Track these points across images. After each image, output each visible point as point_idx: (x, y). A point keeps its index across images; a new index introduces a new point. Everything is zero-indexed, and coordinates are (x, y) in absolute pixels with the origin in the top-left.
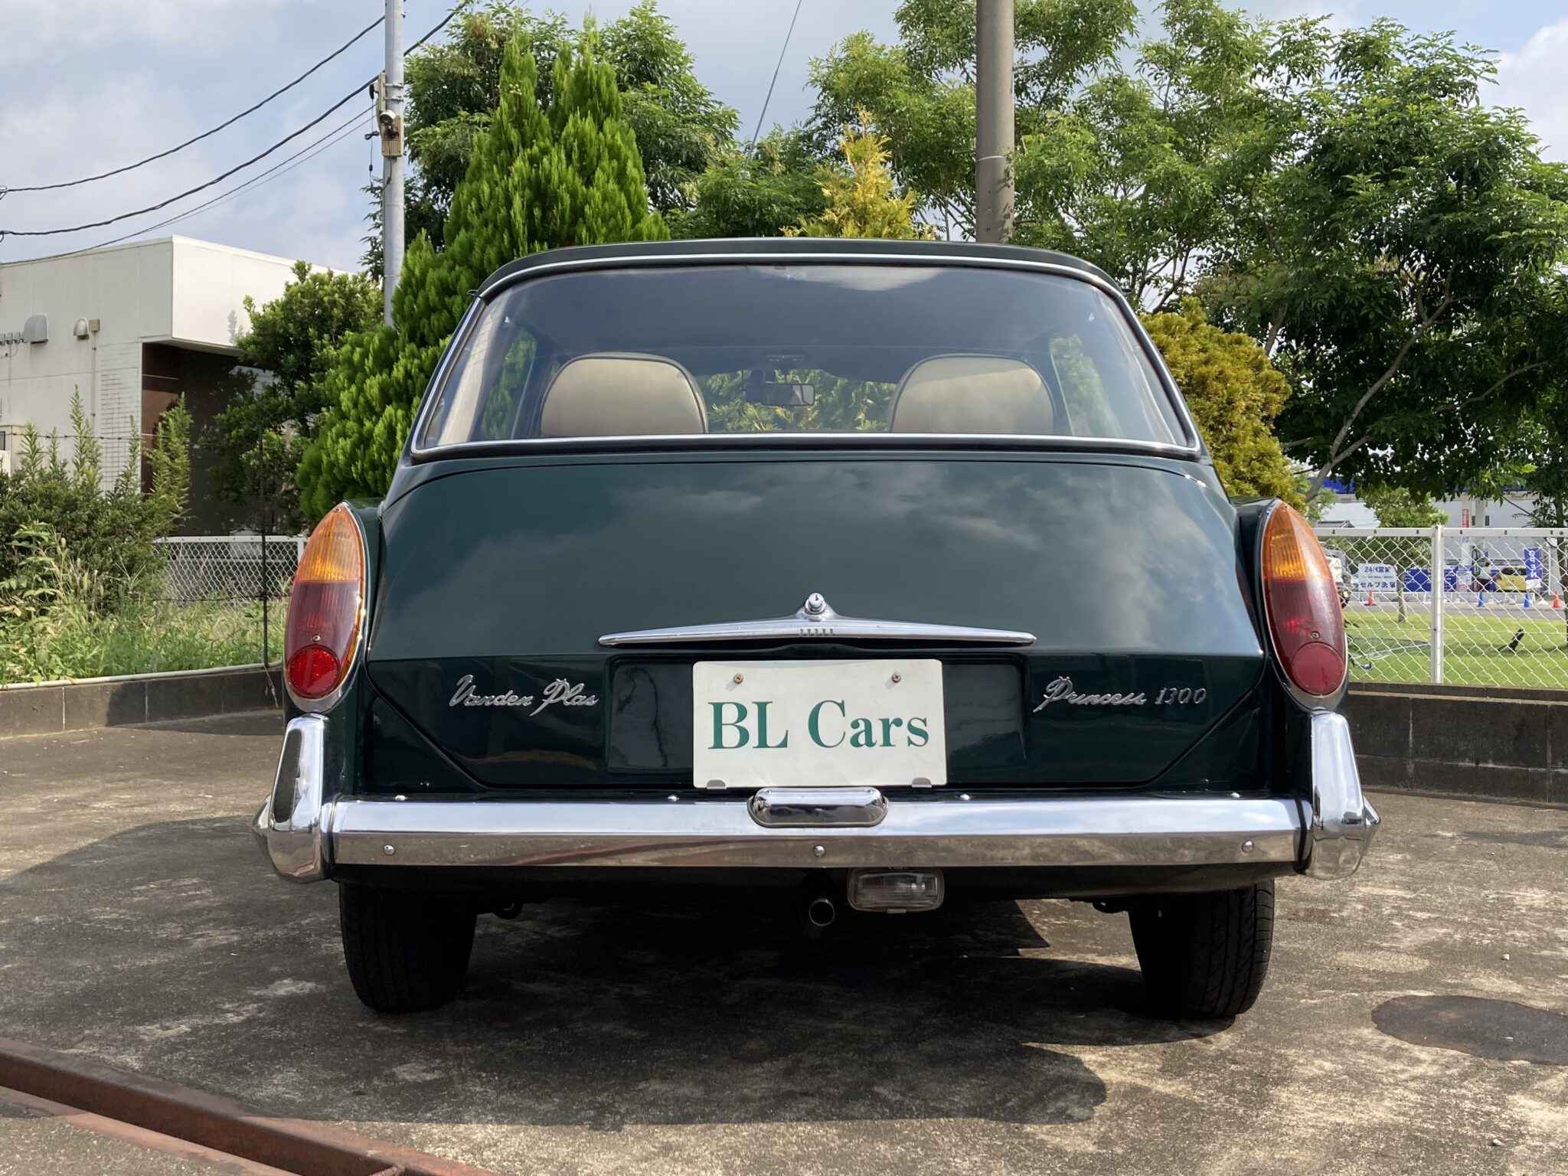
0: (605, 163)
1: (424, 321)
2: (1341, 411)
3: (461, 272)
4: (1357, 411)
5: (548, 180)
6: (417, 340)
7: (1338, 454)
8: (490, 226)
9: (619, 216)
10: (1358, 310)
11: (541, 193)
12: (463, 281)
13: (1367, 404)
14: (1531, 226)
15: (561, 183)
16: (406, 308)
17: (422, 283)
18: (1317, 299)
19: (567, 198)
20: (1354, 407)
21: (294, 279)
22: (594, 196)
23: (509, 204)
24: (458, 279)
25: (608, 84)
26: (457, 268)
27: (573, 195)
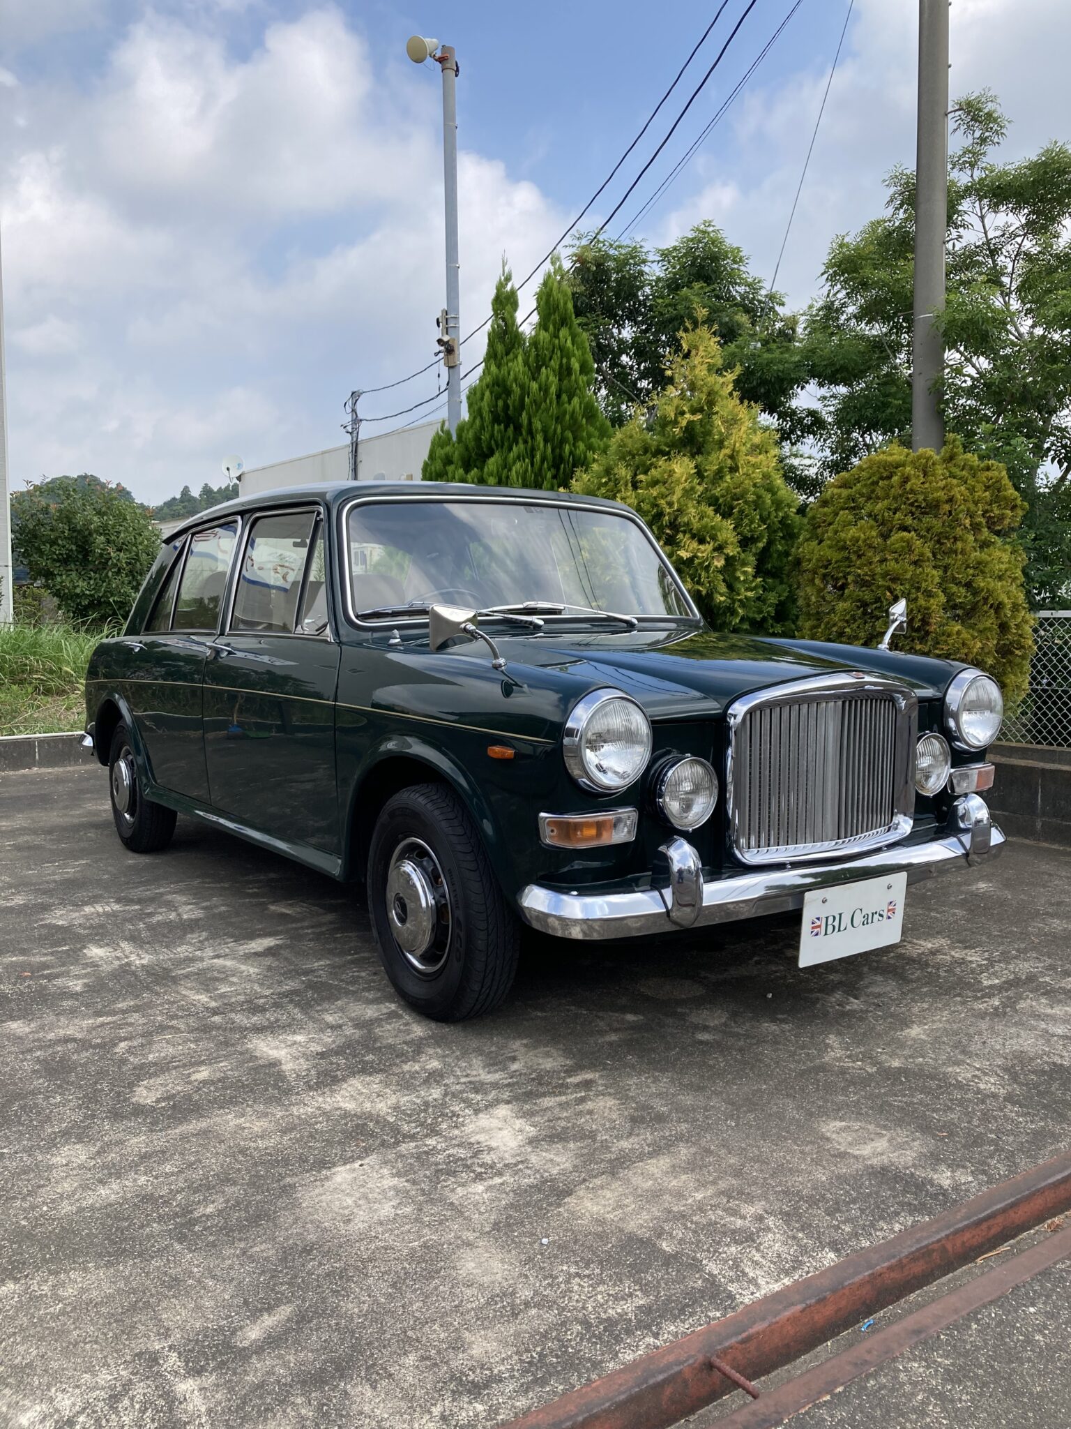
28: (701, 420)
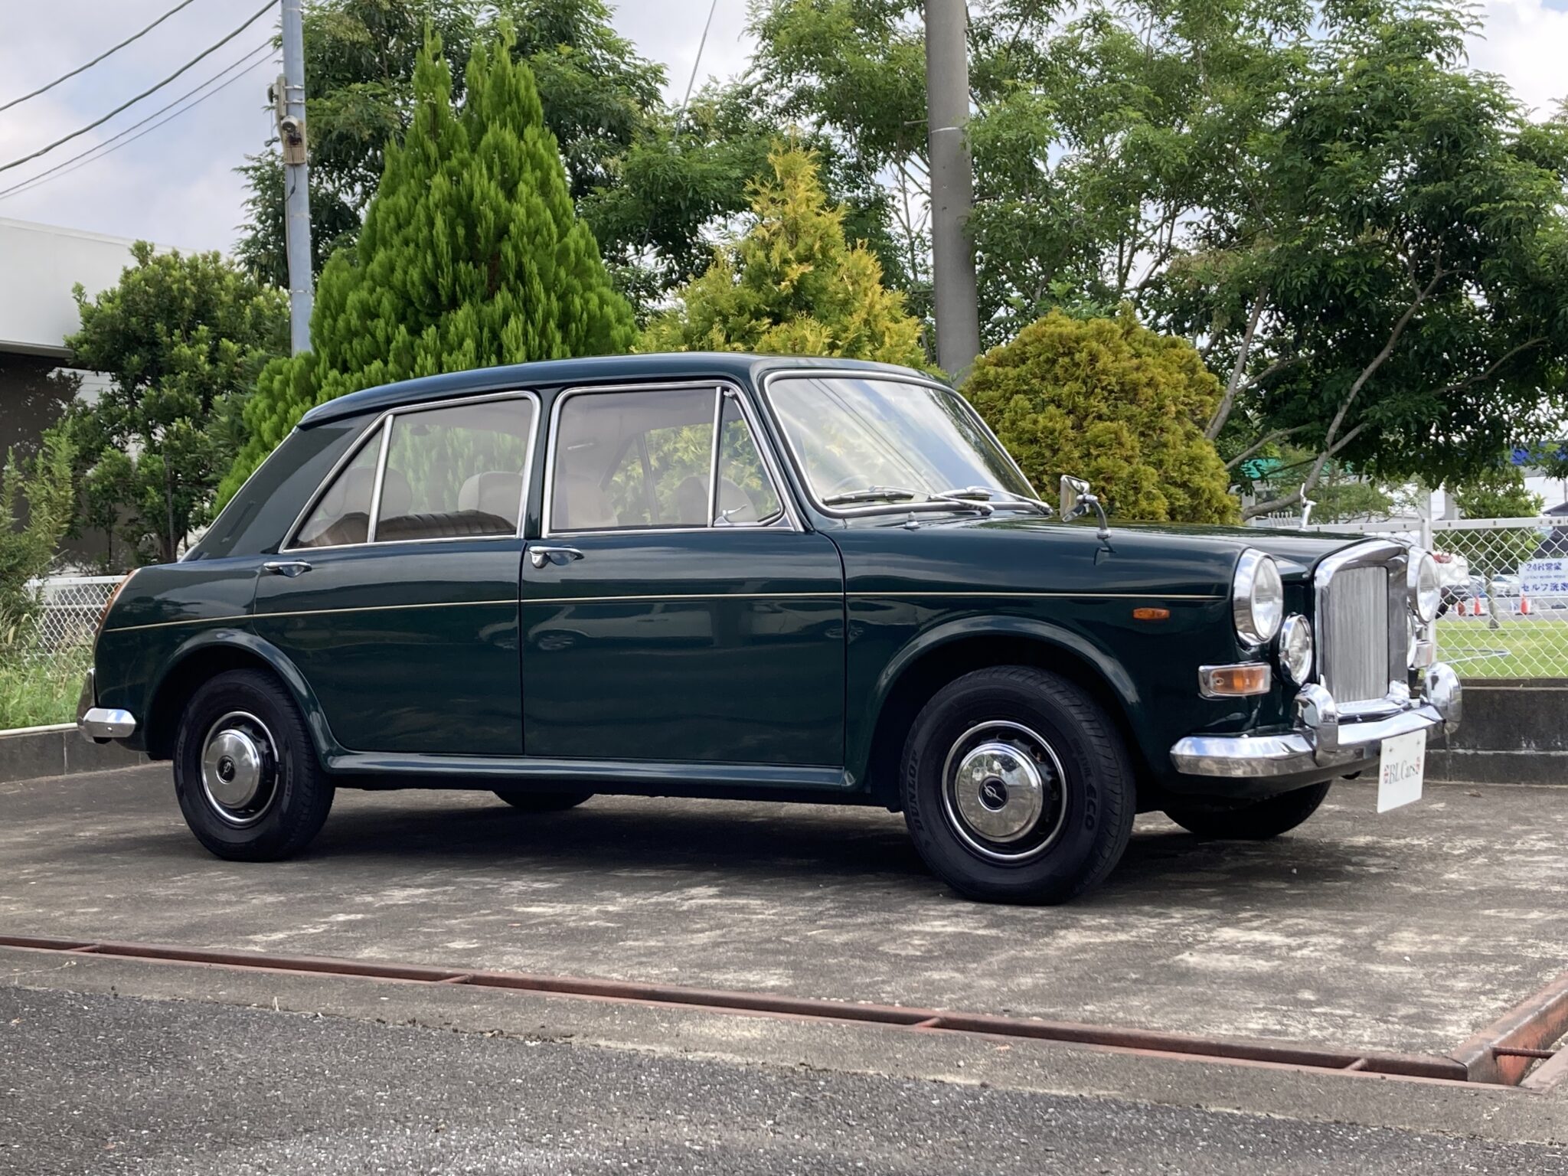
0: (527, 175)
1: (346, 346)
2: (1334, 396)
3: (383, 294)
4: (1352, 395)
5: (471, 197)
6: (339, 365)
7: (1334, 443)
8: (412, 245)
9: (545, 233)
10: (1343, 287)
11: (463, 210)
12: (386, 303)
13: (1362, 386)
14: (1511, 198)
15: (483, 199)
16: (326, 333)
17: (341, 307)
18: (1298, 276)
19: (491, 215)
20: (1348, 391)
21: (133, 263)
22: (518, 213)
23: (431, 224)
24: (379, 302)
25: (527, 89)
26: (378, 289)
27: (496, 211)
28: (812, 273)
